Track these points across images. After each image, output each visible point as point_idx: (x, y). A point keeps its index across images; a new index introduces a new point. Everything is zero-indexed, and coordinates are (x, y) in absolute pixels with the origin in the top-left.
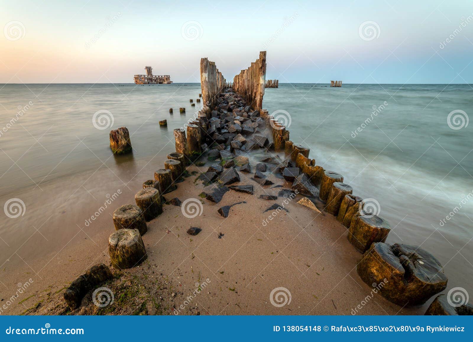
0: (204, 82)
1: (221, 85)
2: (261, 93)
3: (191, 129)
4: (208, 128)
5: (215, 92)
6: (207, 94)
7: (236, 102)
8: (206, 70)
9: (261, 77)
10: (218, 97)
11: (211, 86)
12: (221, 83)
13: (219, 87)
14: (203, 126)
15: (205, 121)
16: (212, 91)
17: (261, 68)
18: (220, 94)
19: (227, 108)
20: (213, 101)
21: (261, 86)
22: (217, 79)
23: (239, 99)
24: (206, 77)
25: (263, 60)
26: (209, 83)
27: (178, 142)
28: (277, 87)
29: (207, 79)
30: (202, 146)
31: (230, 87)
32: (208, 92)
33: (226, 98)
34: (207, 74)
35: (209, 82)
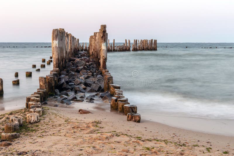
0: (54, 48)
1: (71, 49)
2: (103, 56)
3: (49, 78)
4: (58, 81)
5: (64, 56)
6: (57, 57)
7: (86, 66)
8: (56, 38)
9: (102, 44)
10: (67, 61)
11: (60, 51)
12: (71, 46)
13: (68, 51)
14: (55, 79)
15: (57, 77)
16: (61, 55)
17: (102, 37)
18: (70, 59)
19: (76, 70)
20: (62, 63)
21: (103, 50)
22: (66, 43)
23: (90, 63)
24: (57, 43)
25: (103, 31)
26: (59, 49)
27: (42, 84)
28: (155, 49)
29: (57, 46)
30: (56, 90)
31: (86, 50)
32: (58, 56)
33: (76, 63)
34: (58, 41)
35: (59, 47)
